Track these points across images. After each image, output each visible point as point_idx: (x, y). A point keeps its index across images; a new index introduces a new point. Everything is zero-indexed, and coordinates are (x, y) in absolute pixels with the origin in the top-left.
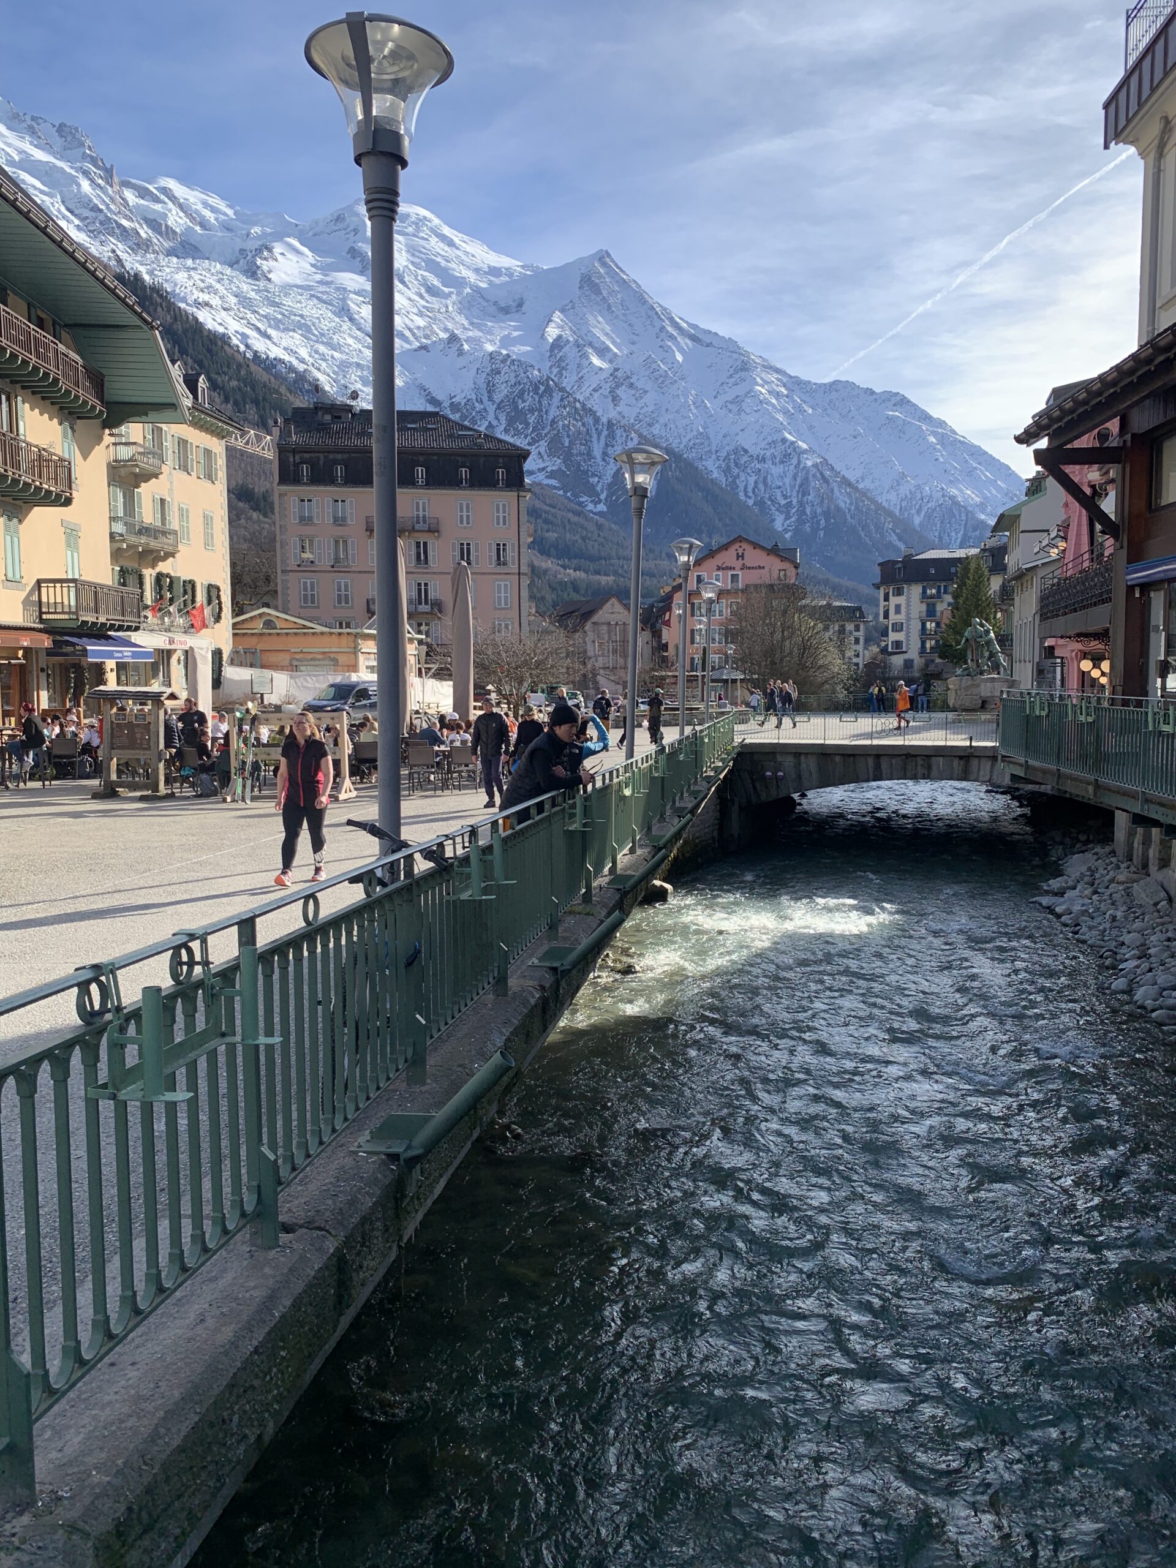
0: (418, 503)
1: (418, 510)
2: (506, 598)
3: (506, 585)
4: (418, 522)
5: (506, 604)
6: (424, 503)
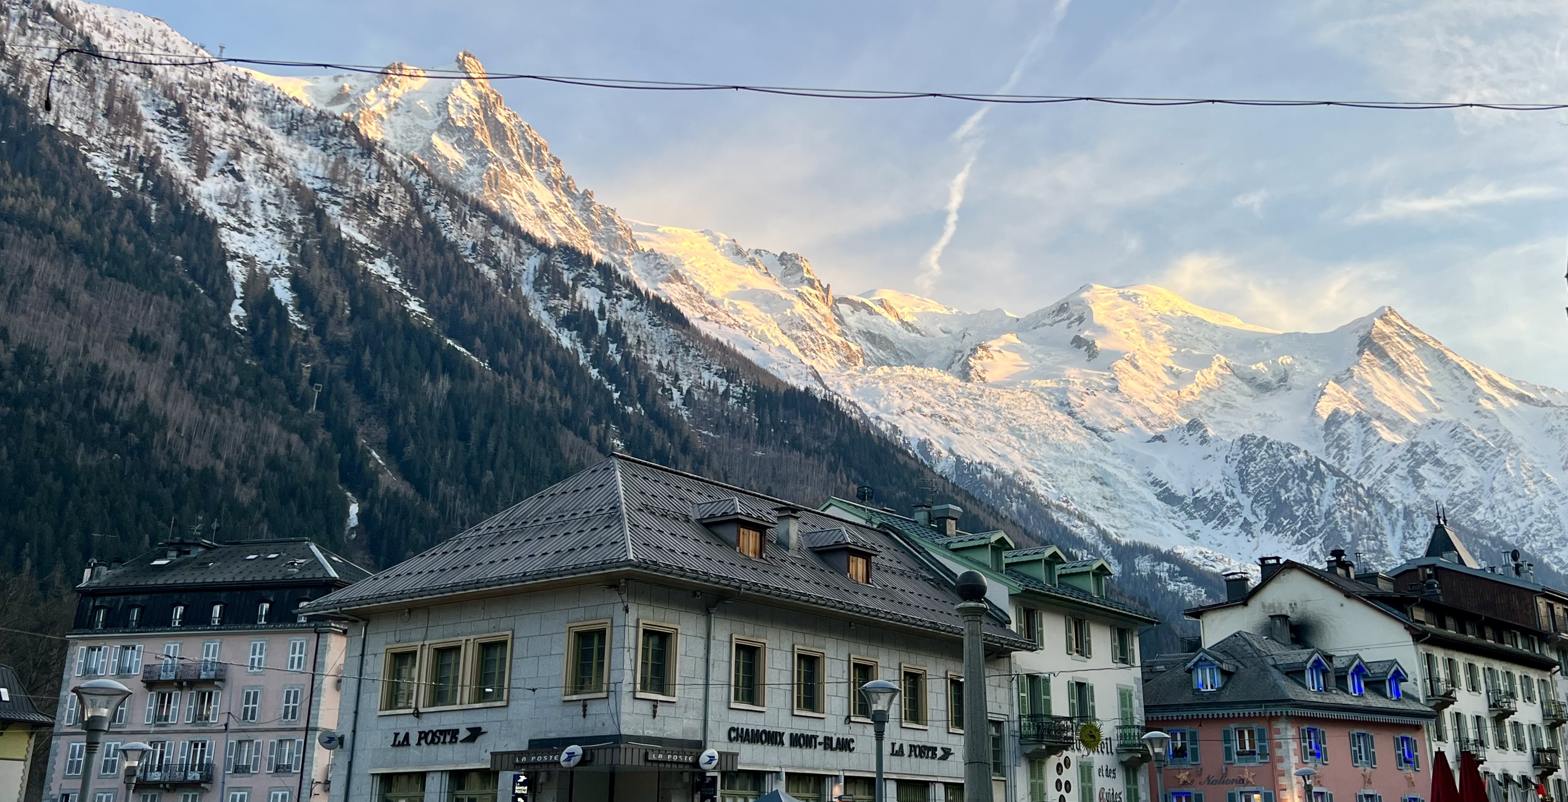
0: (208, 649)
1: (207, 656)
4: (205, 671)
6: (215, 647)
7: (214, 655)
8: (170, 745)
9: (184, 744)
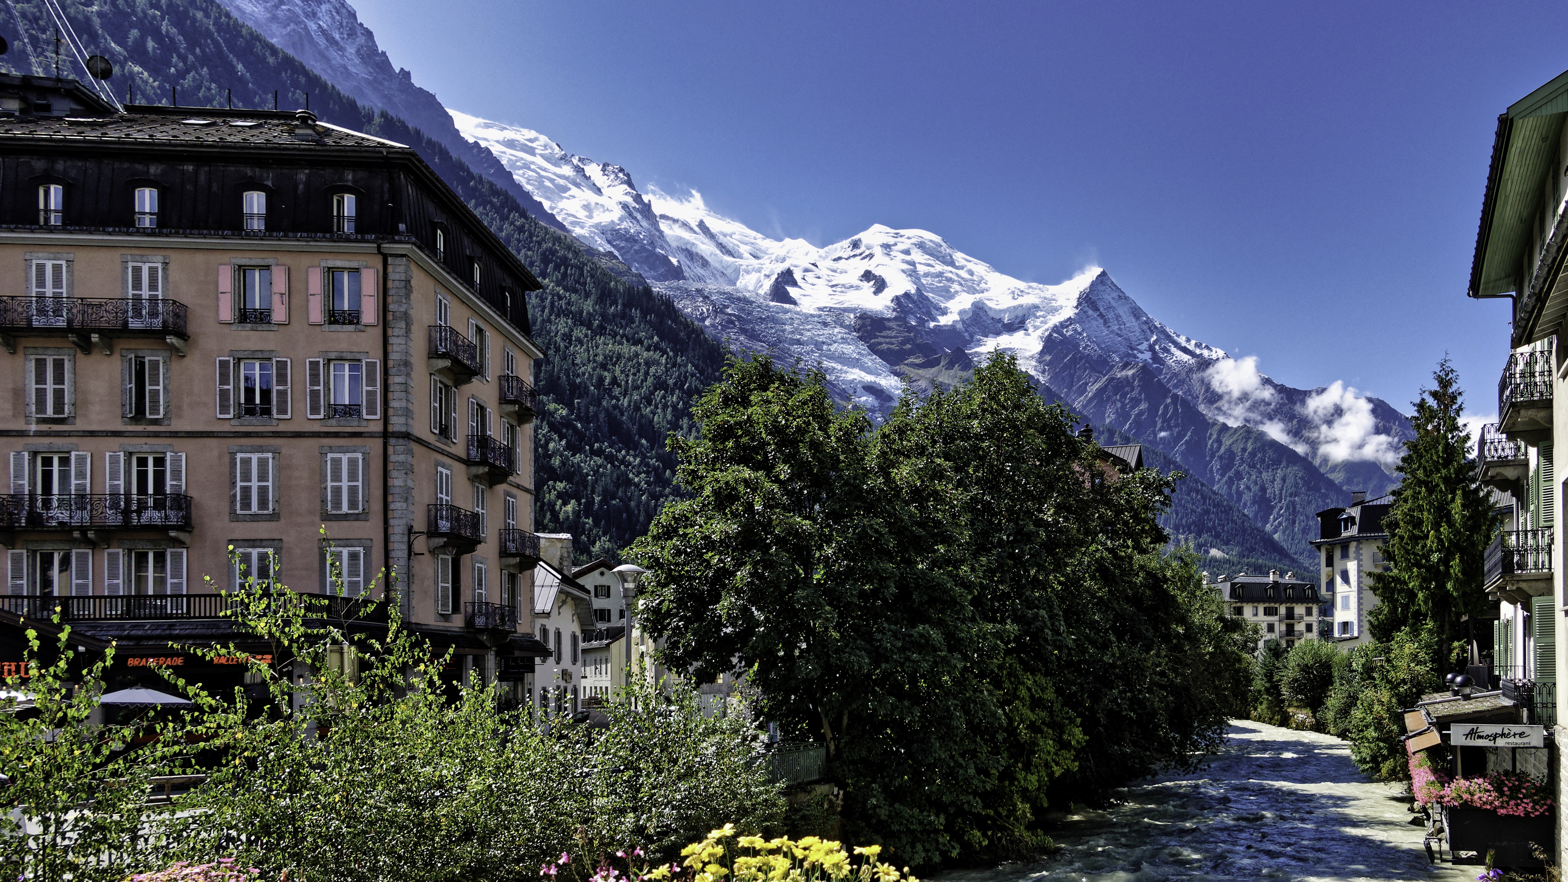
0: (137, 271)
1: (137, 285)
2: (353, 490)
3: (353, 463)
4: (138, 314)
5: (353, 504)
6: (153, 272)
7: (153, 286)
8: (81, 460)
9: (114, 461)
